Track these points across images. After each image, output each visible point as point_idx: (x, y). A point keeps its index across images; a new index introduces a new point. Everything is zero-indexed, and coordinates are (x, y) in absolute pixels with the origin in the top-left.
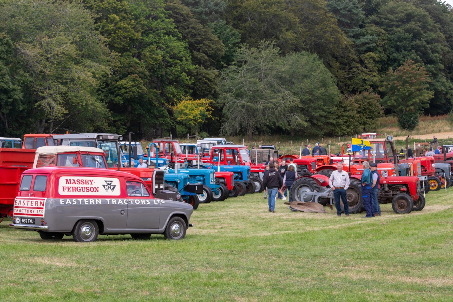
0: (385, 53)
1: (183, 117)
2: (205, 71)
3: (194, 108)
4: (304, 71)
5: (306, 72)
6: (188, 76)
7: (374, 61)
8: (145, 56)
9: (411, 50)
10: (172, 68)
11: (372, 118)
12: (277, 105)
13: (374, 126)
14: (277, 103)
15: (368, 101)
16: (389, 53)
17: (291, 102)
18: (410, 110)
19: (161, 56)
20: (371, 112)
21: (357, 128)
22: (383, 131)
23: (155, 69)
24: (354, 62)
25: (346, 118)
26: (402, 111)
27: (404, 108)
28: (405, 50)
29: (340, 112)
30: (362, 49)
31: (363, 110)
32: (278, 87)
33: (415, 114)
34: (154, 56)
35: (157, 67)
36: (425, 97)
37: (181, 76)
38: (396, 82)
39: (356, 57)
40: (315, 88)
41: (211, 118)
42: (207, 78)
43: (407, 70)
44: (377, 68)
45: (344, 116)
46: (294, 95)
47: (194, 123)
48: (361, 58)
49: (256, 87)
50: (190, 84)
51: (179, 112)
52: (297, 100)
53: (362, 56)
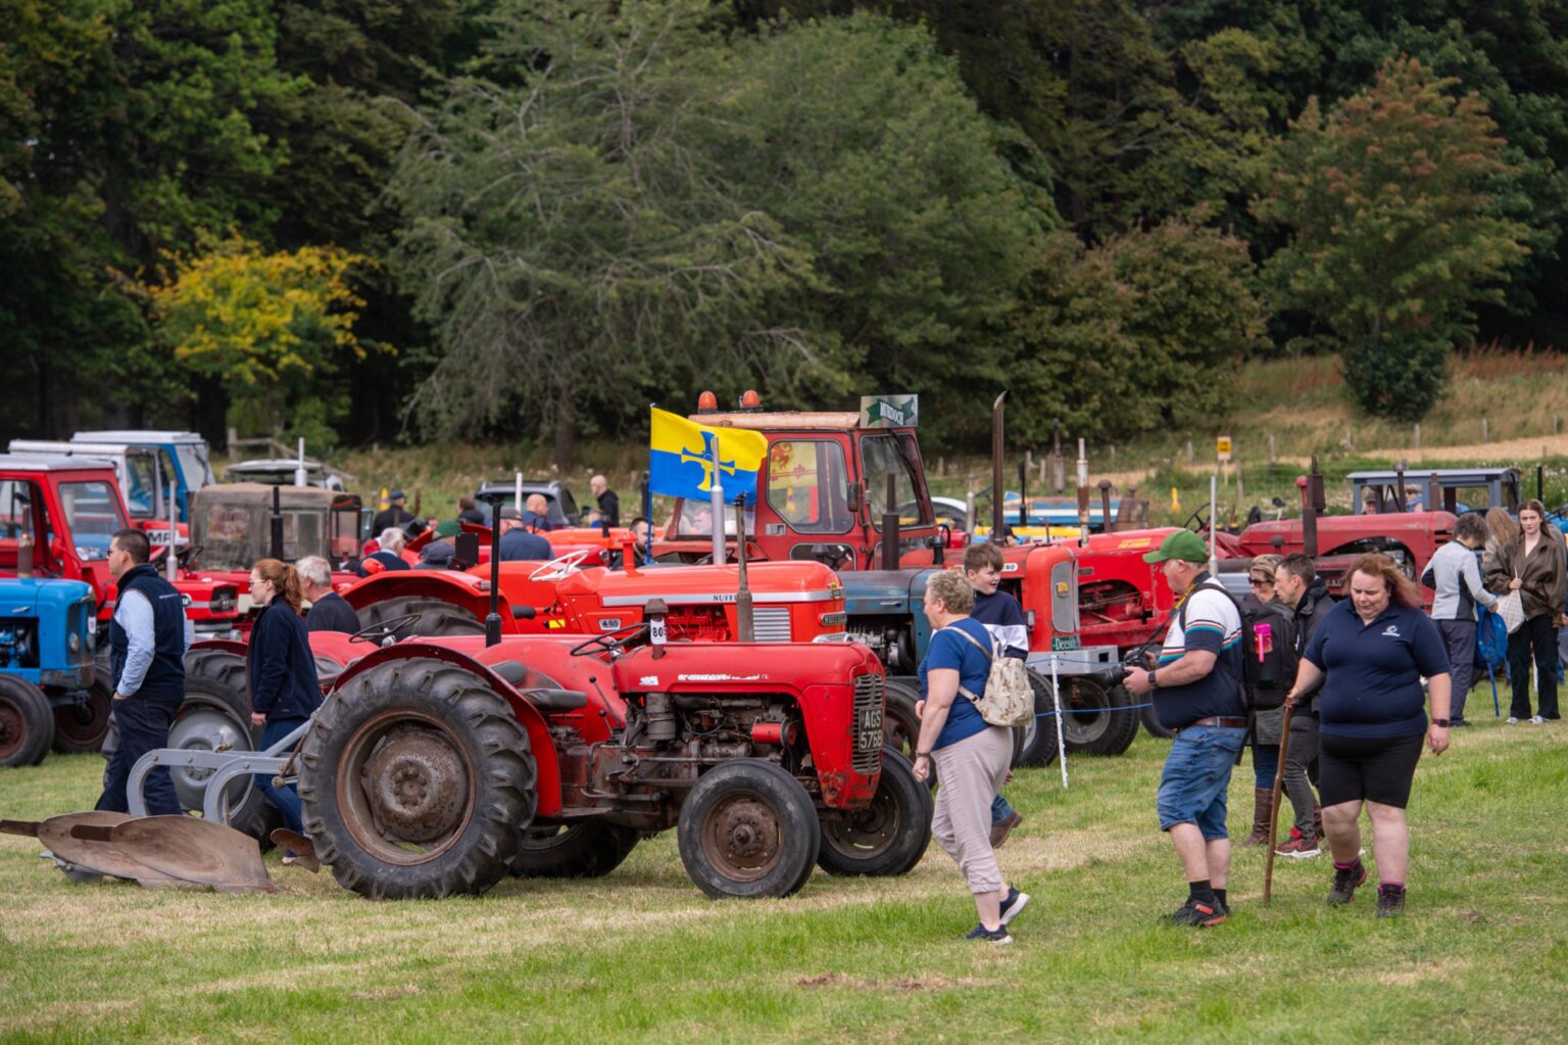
0: (1311, 37)
1: (200, 343)
2: (355, 108)
3: (264, 293)
4: (845, 109)
5: (857, 114)
6: (256, 131)
7: (1252, 73)
8: (18, 19)
9: (1442, 21)
10: (171, 85)
11: (1207, 359)
12: (696, 282)
13: (1213, 397)
14: (694, 275)
15: (1186, 269)
16: (1333, 36)
17: (770, 271)
18: (1405, 316)
19: (108, 21)
20: (1202, 326)
21: (1127, 408)
22: (1265, 423)
23: (72, 90)
24: (1149, 82)
25: (1067, 356)
26: (1364, 323)
27: (1373, 309)
28: (1414, 21)
29: (1039, 326)
30: (1189, 13)
31: (1157, 315)
32: (701, 192)
33: (1431, 339)
34: (64, 20)
35: (83, 78)
36: (1481, 251)
37: (218, 132)
38: (1331, 172)
39: (1158, 54)
40: (899, 200)
41: (348, 348)
42: (357, 147)
43: (1394, 113)
44: (1264, 111)
45: (1056, 347)
46: (787, 230)
47: (256, 373)
48: (1184, 60)
49: (587, 192)
50: (268, 171)
51: (182, 315)
52: (802, 260)
53: (1187, 48)
